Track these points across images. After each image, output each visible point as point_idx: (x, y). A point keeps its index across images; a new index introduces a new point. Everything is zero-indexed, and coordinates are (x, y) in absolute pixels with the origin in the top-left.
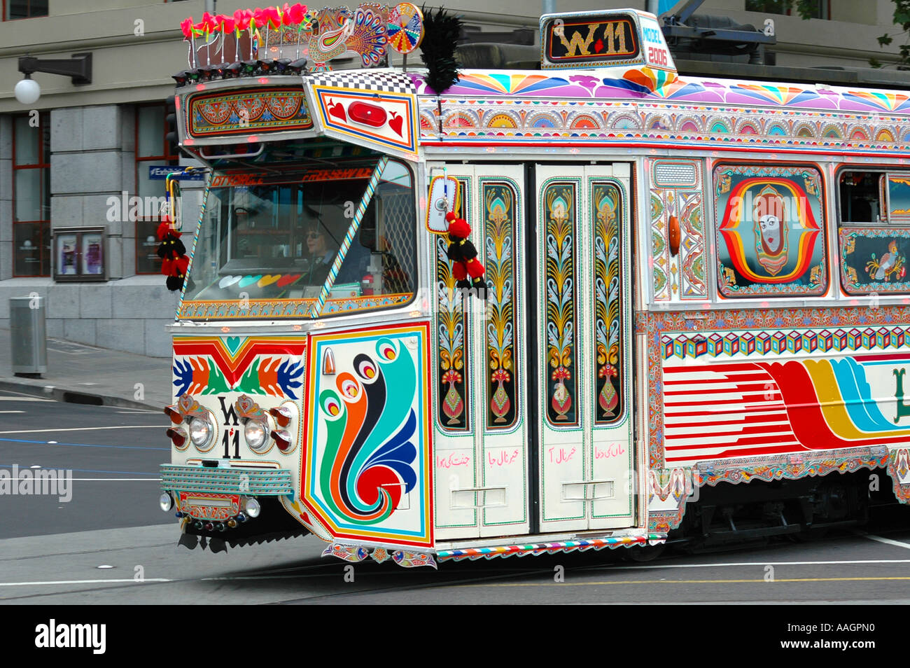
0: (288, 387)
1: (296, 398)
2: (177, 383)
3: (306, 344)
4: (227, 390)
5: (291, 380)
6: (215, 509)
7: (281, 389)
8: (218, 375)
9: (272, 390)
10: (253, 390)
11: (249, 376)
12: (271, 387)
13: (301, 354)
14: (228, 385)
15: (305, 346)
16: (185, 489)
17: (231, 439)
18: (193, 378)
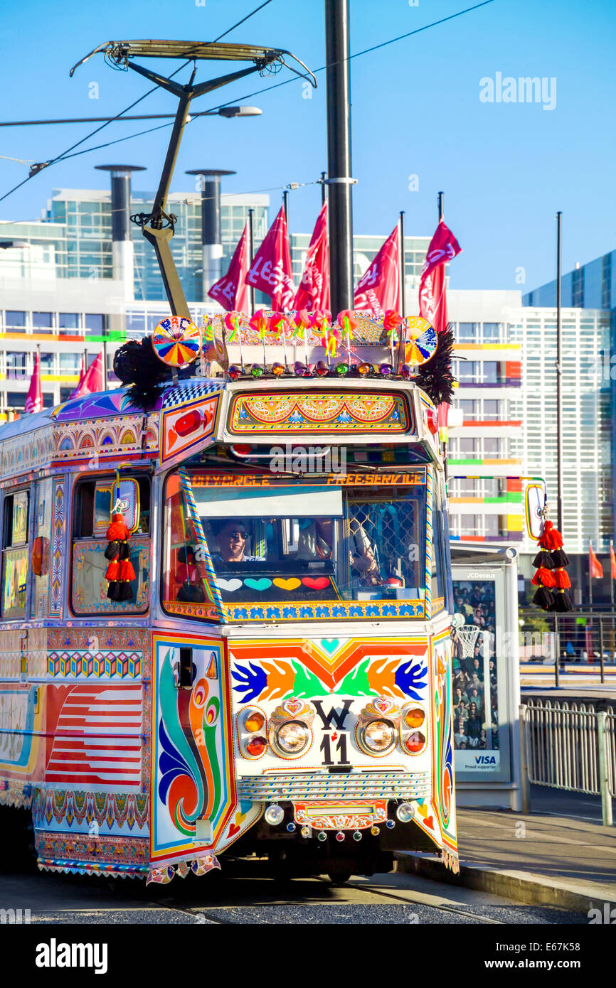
0: (411, 688)
1: (422, 699)
2: (240, 689)
3: (428, 644)
4: (325, 693)
5: (415, 681)
6: (351, 817)
7: (401, 690)
8: (309, 678)
9: (387, 692)
10: (360, 692)
11: (353, 678)
12: (385, 688)
13: (423, 654)
14: (327, 688)
15: (427, 646)
16: (302, 798)
17: (333, 745)
18: (268, 683)
